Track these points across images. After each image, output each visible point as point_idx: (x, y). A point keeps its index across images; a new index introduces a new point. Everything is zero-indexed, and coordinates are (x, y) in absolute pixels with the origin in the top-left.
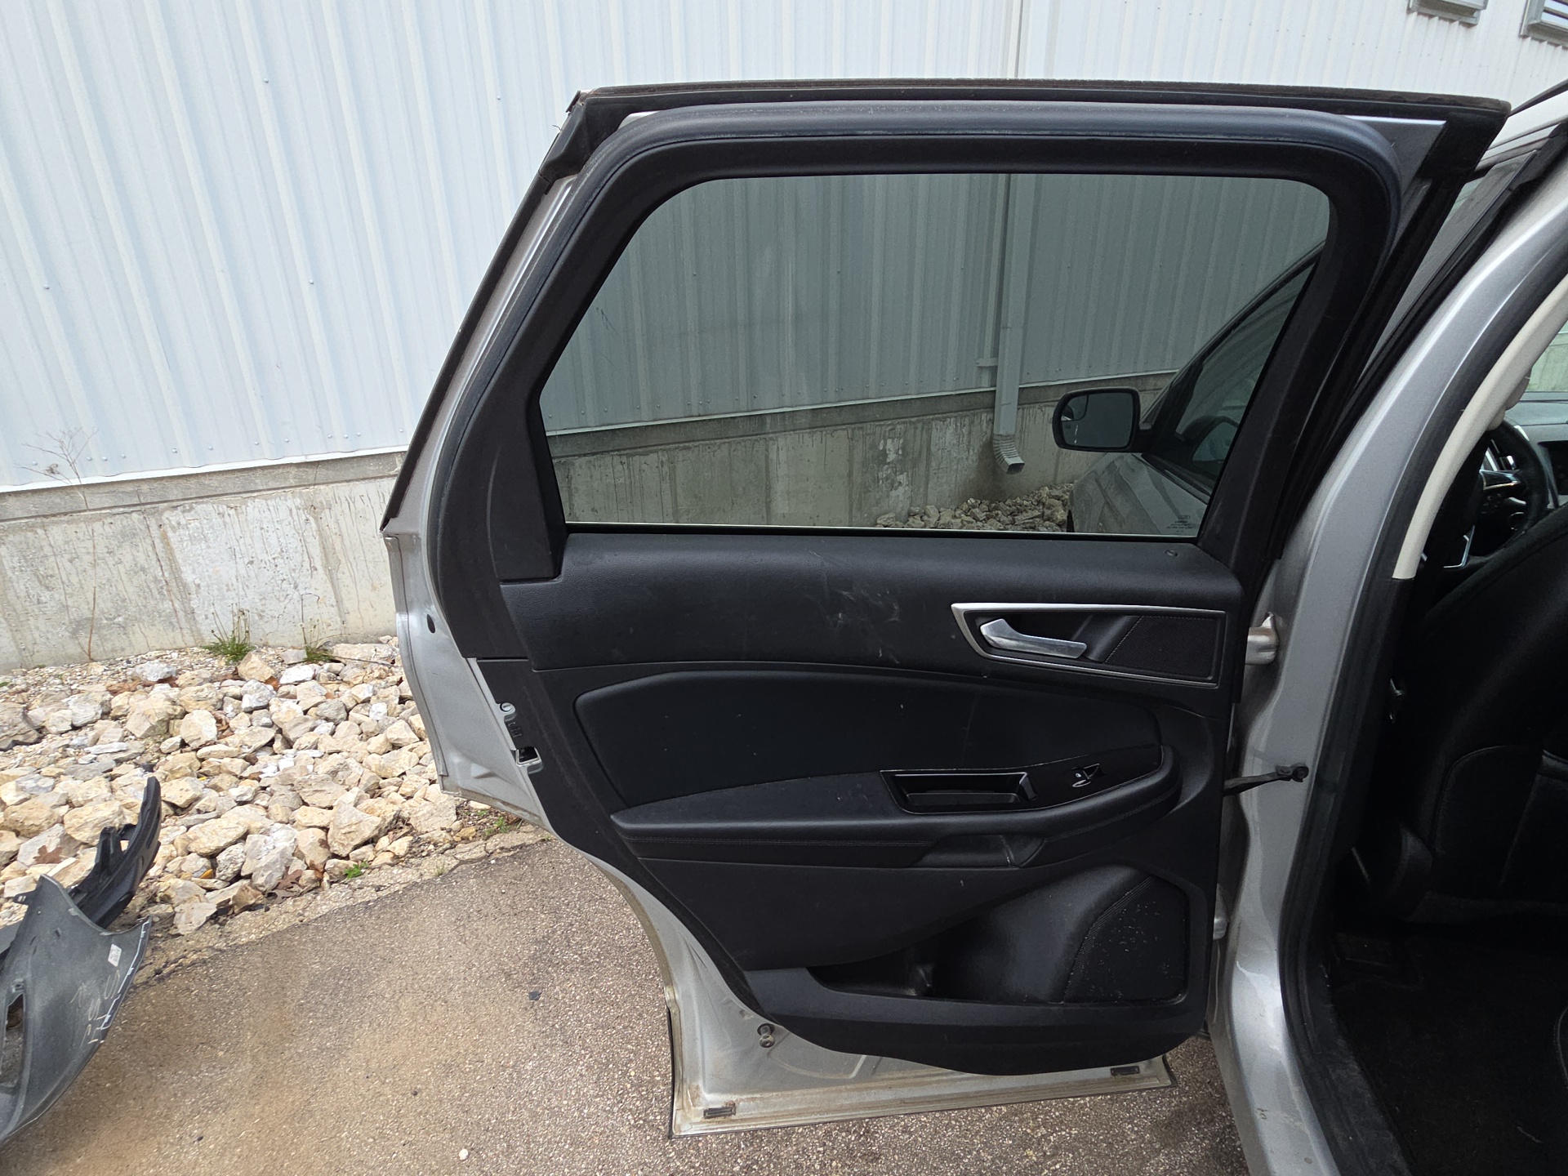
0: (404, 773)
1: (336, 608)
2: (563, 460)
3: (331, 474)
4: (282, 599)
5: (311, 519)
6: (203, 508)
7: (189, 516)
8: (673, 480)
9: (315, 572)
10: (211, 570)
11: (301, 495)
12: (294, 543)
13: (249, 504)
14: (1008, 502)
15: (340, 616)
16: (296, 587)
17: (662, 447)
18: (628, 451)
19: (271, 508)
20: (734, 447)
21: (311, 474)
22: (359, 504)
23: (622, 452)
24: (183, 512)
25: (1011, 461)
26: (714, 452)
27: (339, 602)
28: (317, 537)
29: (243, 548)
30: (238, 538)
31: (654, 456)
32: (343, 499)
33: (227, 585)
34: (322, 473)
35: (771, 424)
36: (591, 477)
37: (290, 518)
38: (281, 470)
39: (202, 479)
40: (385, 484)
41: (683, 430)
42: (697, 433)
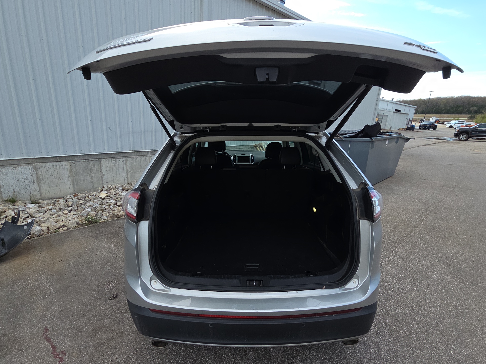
0: (63, 221)
1: (39, 192)
2: (99, 159)
3: (41, 161)
4: (25, 189)
5: (35, 171)
6: (6, 167)
7: (3, 169)
8: (126, 164)
9: (34, 183)
10: (7, 182)
11: (33, 165)
12: (29, 176)
13: (19, 167)
15: (40, 194)
16: (29, 187)
17: (124, 157)
18: (115, 158)
19: (25, 168)
20: (141, 158)
21: (36, 161)
22: (47, 168)
23: (114, 158)
24: (2, 168)
26: (136, 159)
27: (40, 190)
28: (36, 175)
29: (16, 177)
30: (15, 175)
31: (122, 159)
32: (43, 167)
33: (11, 186)
34: (38, 160)
35: (150, 153)
36: (106, 163)
37: (29, 171)
38: (28, 160)
39: (8, 161)
40: (54, 163)
41: (129, 154)
42: (133, 154)
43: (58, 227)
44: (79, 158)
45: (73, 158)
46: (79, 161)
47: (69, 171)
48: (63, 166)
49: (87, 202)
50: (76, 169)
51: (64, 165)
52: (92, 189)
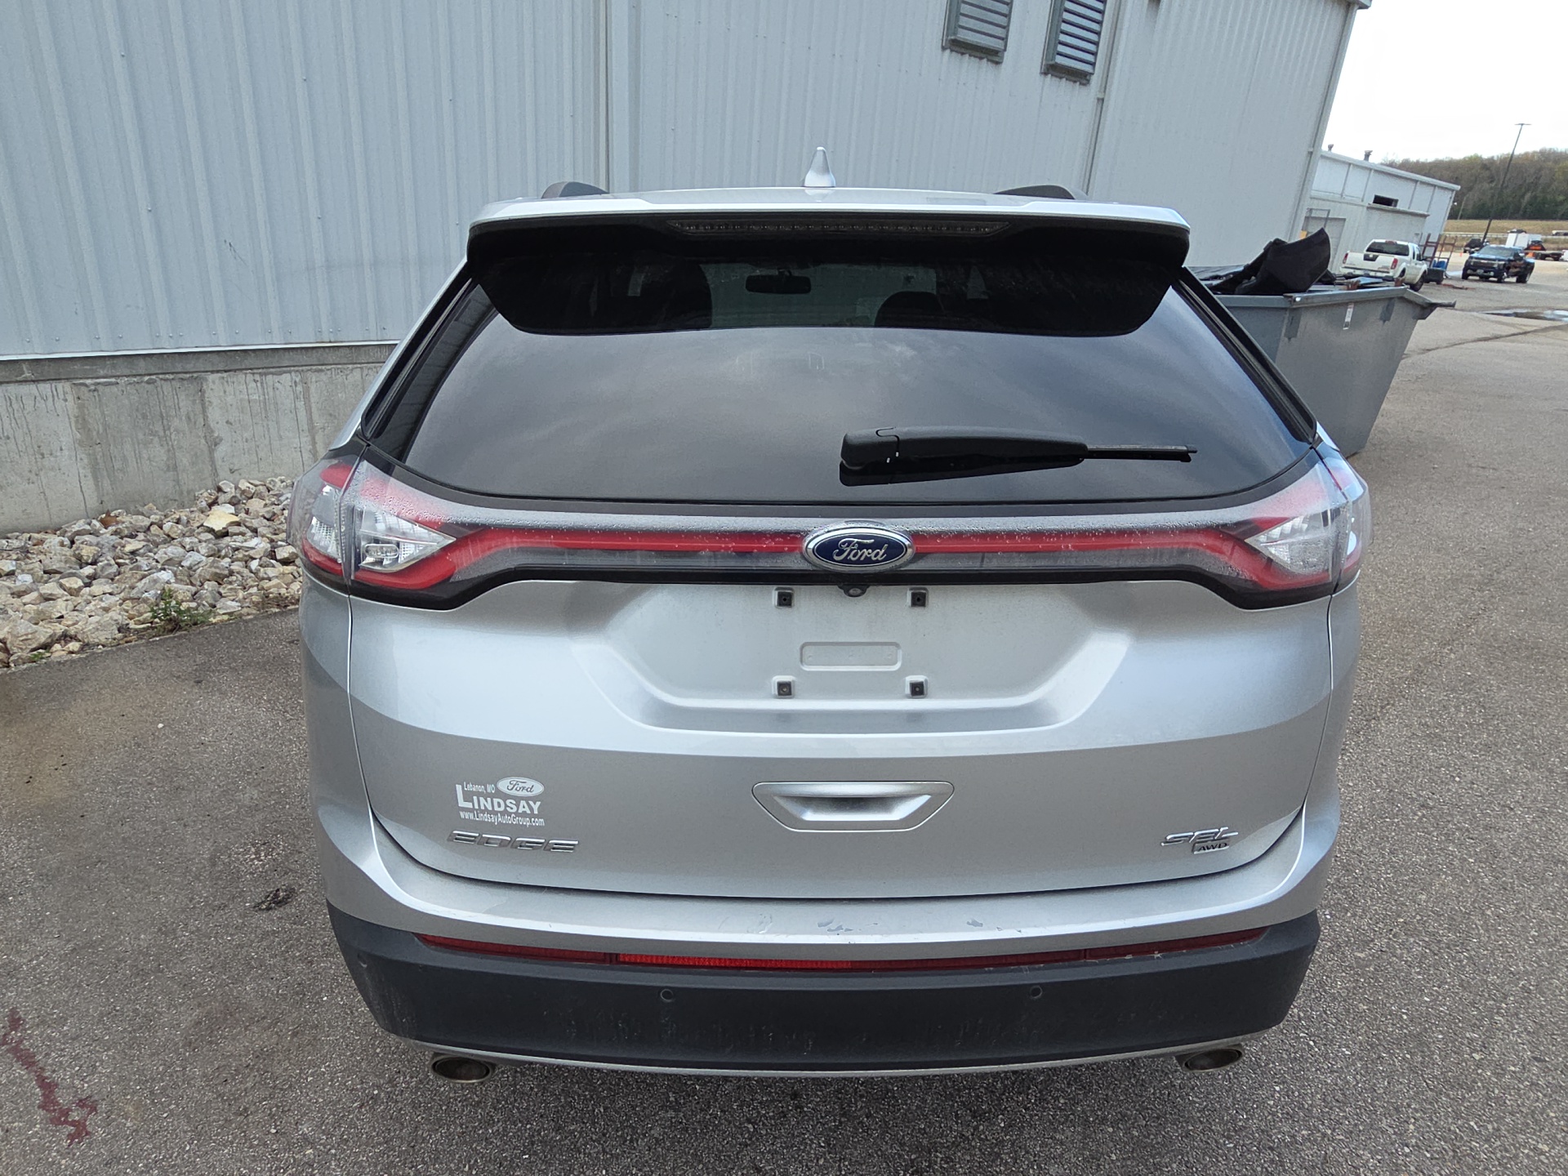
0: (62, 617)
2: (195, 375)
8: (307, 398)
17: (296, 368)
18: (260, 371)
20: (365, 372)
23: (255, 371)
26: (347, 375)
31: (286, 378)
36: (225, 392)
40: (12, 388)
41: (314, 353)
42: (331, 357)
43: (43, 640)
44: (114, 366)
45: (88, 367)
46: (113, 380)
47: (77, 422)
48: (50, 399)
49: (157, 545)
50: (103, 413)
51: (53, 396)
52: (171, 497)
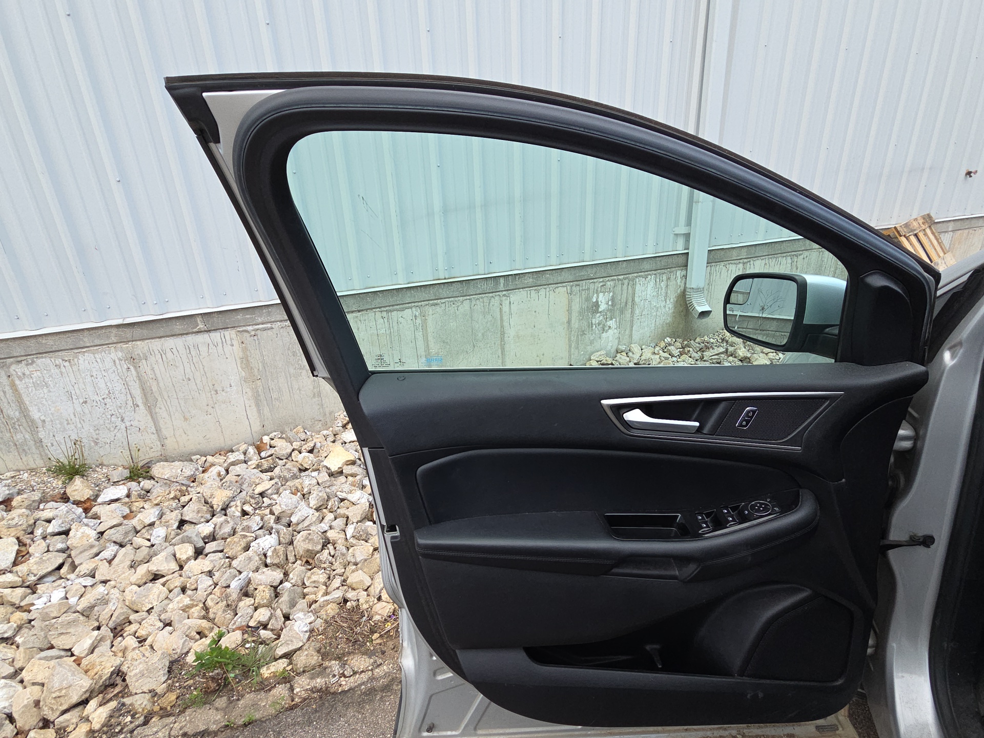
1: (156, 435)
3: (145, 332)
4: (112, 429)
5: (132, 368)
6: (41, 361)
7: (31, 368)
8: (424, 329)
9: (137, 408)
10: (53, 409)
11: (122, 350)
12: (119, 386)
13: (80, 358)
14: (698, 340)
15: (160, 441)
16: (123, 420)
17: (416, 304)
18: (387, 308)
19: (99, 360)
20: (474, 302)
21: (128, 333)
22: (169, 354)
23: (383, 309)
24: (27, 365)
25: (700, 309)
26: (458, 307)
27: (158, 431)
28: (137, 381)
29: (77, 391)
30: (73, 384)
31: (408, 312)
32: (157, 352)
33: (67, 420)
34: (137, 332)
35: (504, 284)
37: (114, 367)
38: (104, 331)
39: (40, 339)
40: (190, 339)
41: (432, 290)
42: (444, 292)
44: (269, 313)
45: (248, 316)
46: (269, 325)
47: (242, 362)
48: (220, 345)
49: (287, 481)
50: (262, 355)
51: (222, 343)
